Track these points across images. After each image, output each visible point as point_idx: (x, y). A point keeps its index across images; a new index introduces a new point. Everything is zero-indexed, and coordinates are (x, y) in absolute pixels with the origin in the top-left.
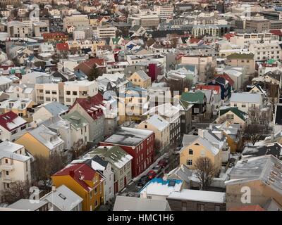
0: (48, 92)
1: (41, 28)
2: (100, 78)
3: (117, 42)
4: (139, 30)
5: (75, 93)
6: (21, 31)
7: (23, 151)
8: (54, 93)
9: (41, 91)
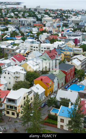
0: (34, 47)
1: (33, 22)
2: (55, 43)
3: (63, 29)
4: (72, 25)
5: (45, 48)
6: (26, 23)
7: (24, 70)
8: (37, 48)
9: (32, 47)
